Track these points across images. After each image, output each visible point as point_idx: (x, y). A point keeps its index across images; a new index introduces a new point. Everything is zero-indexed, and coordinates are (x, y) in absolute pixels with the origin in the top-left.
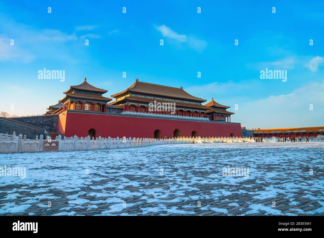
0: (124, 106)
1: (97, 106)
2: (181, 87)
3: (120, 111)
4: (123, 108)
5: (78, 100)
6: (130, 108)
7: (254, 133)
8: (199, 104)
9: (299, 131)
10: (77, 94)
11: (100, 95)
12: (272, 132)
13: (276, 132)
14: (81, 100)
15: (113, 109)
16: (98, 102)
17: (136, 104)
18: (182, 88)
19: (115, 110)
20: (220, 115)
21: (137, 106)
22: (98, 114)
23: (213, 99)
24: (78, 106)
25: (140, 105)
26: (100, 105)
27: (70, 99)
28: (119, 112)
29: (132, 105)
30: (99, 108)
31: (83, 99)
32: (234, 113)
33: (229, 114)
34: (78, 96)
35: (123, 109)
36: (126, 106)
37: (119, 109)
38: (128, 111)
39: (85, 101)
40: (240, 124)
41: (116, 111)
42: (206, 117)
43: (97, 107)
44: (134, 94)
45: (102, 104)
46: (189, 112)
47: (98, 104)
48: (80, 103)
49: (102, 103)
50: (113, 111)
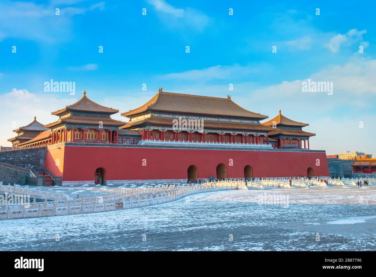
0: (143, 131)
1: (104, 133)
3: (137, 139)
4: (141, 134)
5: (78, 126)
6: (152, 134)
7: (353, 164)
8: (256, 122)
10: (75, 117)
11: (107, 117)
14: (81, 126)
15: (127, 137)
16: (105, 128)
17: (160, 129)
19: (130, 139)
20: (291, 138)
21: (162, 131)
24: (77, 134)
25: (167, 129)
26: (109, 132)
27: (66, 126)
28: (135, 140)
29: (154, 130)
30: (106, 135)
31: (85, 124)
32: (315, 135)
33: (307, 136)
34: (77, 121)
35: (141, 136)
36: (145, 132)
37: (136, 136)
38: (149, 139)
40: (325, 151)
41: (130, 140)
42: (267, 142)
43: (104, 135)
44: (157, 113)
45: (111, 131)
46: (241, 135)
47: (106, 130)
48: (80, 130)
49: (111, 129)
50: (127, 140)
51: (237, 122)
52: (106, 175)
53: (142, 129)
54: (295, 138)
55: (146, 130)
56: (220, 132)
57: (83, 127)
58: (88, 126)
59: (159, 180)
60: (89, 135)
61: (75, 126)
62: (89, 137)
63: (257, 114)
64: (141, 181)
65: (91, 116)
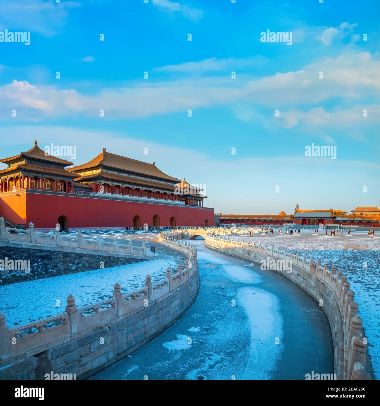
1: (59, 183)
2: (153, 162)
3: (88, 191)
4: (92, 187)
5: (35, 175)
7: (220, 219)
8: (174, 184)
9: (266, 218)
10: (30, 165)
11: (62, 169)
12: (239, 218)
13: (243, 218)
14: (38, 174)
15: (80, 189)
16: (61, 178)
17: (110, 183)
18: (154, 164)
19: (82, 190)
20: (194, 198)
21: (111, 186)
22: (69, 196)
23: (185, 179)
24: (34, 183)
25: (115, 184)
26: (65, 183)
27: (22, 173)
29: (105, 184)
30: (62, 186)
31: (41, 173)
32: (207, 197)
33: (201, 199)
34: (34, 169)
35: (92, 189)
37: (87, 188)
39: (43, 176)
40: (213, 209)
41: (83, 192)
42: (181, 200)
43: (59, 186)
44: (106, 169)
45: (67, 182)
47: (62, 181)
48: (36, 178)
49: (67, 180)
50: (80, 191)
51: (163, 183)
52: (67, 223)
53: (92, 183)
54: (196, 198)
55: (97, 184)
56: (153, 190)
57: (39, 176)
58: (45, 176)
59: (113, 227)
60: (45, 184)
61: (32, 174)
62: (45, 187)
63: (175, 178)
64: (98, 228)
65: (46, 165)
